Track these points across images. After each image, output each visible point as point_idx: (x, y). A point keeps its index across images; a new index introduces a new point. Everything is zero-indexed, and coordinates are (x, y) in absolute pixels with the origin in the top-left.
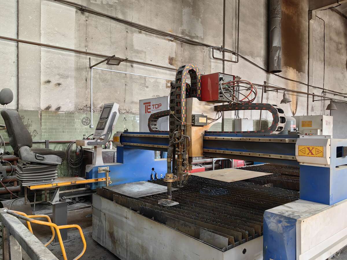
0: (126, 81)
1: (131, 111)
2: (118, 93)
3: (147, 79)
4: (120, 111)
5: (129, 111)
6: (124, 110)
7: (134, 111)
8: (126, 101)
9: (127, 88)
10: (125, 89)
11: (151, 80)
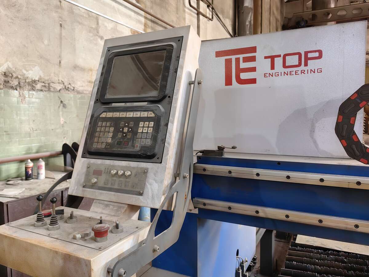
0: (60, 17)
1: (73, 85)
2: (46, 42)
3: (100, 22)
4: (52, 85)
5: (69, 86)
6: (59, 83)
7: (80, 86)
8: (62, 62)
9: (63, 34)
10: (61, 34)
11: (107, 25)
